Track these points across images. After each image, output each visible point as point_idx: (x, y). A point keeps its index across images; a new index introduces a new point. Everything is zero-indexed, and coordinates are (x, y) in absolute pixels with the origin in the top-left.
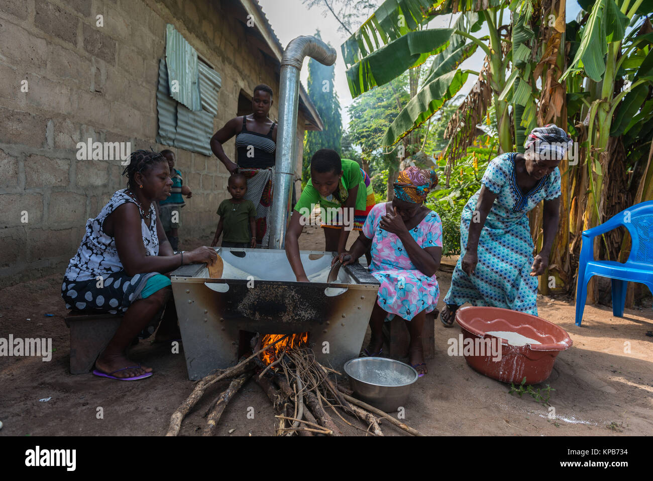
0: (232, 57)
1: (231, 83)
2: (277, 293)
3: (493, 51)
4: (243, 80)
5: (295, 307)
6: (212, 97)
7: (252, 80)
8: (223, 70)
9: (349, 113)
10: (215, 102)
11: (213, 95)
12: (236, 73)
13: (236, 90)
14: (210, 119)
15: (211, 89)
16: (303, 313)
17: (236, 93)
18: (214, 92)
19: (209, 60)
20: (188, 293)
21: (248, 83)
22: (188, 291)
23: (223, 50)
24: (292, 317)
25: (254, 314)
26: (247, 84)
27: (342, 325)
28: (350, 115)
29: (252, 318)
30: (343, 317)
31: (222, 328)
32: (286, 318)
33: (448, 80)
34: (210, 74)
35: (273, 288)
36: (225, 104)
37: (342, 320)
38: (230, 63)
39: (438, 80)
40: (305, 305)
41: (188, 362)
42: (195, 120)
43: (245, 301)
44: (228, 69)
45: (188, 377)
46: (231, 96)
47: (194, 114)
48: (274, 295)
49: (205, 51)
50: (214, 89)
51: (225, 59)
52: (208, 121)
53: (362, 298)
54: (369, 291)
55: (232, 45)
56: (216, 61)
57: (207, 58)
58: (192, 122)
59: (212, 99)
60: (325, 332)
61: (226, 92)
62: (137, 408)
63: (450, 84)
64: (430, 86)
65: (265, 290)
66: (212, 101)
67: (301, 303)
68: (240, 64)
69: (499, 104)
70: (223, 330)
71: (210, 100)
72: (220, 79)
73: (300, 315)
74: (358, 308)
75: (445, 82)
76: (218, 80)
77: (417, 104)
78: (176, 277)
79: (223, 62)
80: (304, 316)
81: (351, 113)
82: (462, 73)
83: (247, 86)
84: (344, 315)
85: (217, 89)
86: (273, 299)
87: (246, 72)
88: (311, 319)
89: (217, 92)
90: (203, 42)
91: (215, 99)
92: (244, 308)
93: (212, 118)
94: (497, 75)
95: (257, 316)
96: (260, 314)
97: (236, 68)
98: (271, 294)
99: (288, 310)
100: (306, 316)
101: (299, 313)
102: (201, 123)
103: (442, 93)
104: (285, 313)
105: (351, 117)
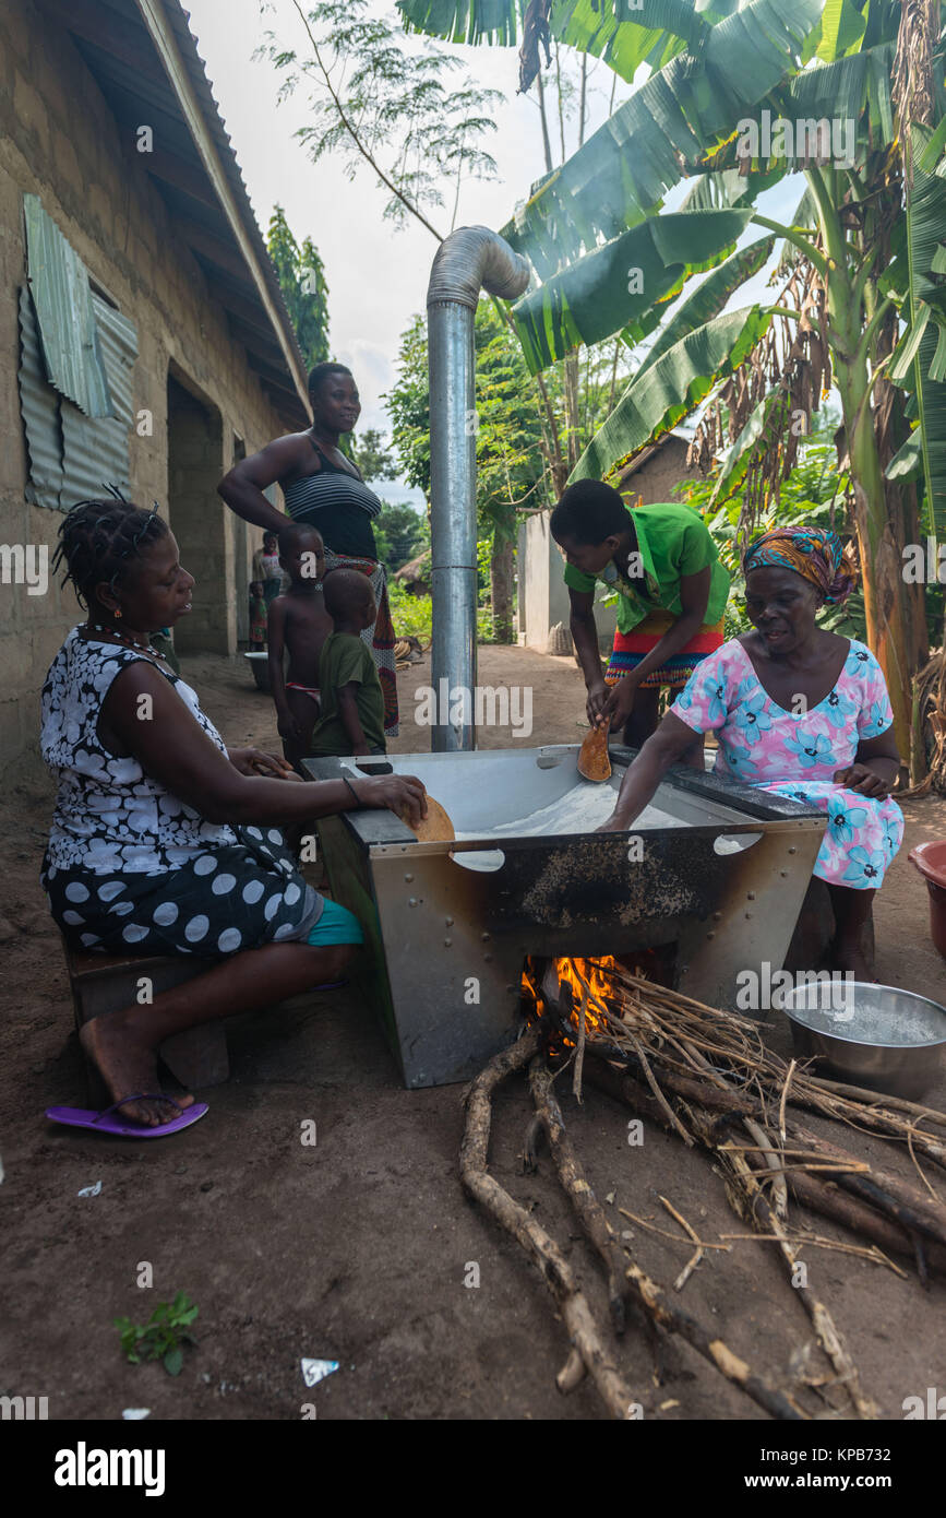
0: (148, 279)
1: (151, 345)
2: (612, 859)
3: (832, 264)
4: (173, 336)
5: (650, 887)
6: (121, 380)
7: (188, 336)
8: (134, 312)
9: (389, 410)
10: (128, 392)
11: (122, 376)
12: (160, 320)
13: (161, 361)
14: (122, 438)
15: (118, 361)
16: (666, 900)
17: (162, 370)
18: (123, 366)
19: (108, 286)
20: (408, 881)
21: (182, 344)
22: (409, 876)
23: (132, 260)
24: (641, 911)
25: (558, 915)
26: (179, 346)
27: (747, 917)
28: (392, 416)
29: (554, 924)
30: (750, 898)
31: (486, 955)
32: (628, 916)
33: (729, 330)
34: (114, 323)
35: (603, 849)
36: (144, 398)
37: (749, 907)
38: (147, 294)
39: (705, 330)
40: (671, 881)
41: (405, 1046)
42: (95, 441)
43: (541, 886)
44: (145, 310)
45: (404, 1082)
46: (154, 377)
47: (93, 425)
48: (603, 866)
49: (100, 266)
50: (123, 360)
51: (136, 285)
52: (117, 440)
53: (791, 852)
54: (806, 833)
55: (148, 249)
56: (120, 290)
57: (103, 281)
58: (90, 446)
59: (122, 386)
60: (710, 938)
61: (145, 369)
62: (345, 1178)
63: (735, 339)
64: (686, 344)
65: (584, 855)
66: (122, 391)
67: (663, 878)
68: (163, 295)
69: (849, 385)
70: (488, 960)
71: (119, 388)
72: (134, 336)
73: (659, 906)
74: (783, 875)
75: (724, 335)
76: (130, 337)
77: (657, 386)
78: (379, 846)
79: (134, 291)
80: (668, 907)
81: (396, 411)
82: (761, 314)
83: (180, 350)
84: (752, 893)
85: (130, 360)
86: (602, 874)
87: (177, 316)
88: (682, 911)
89: (130, 367)
90: (94, 242)
91: (126, 384)
92: (537, 903)
93: (125, 433)
94: (843, 318)
95: (566, 920)
96: (572, 915)
97: (159, 306)
98: (597, 865)
99: (633, 896)
100: (673, 905)
101: (656, 899)
102: (106, 448)
103: (716, 361)
104: (626, 904)
105: (396, 419)
